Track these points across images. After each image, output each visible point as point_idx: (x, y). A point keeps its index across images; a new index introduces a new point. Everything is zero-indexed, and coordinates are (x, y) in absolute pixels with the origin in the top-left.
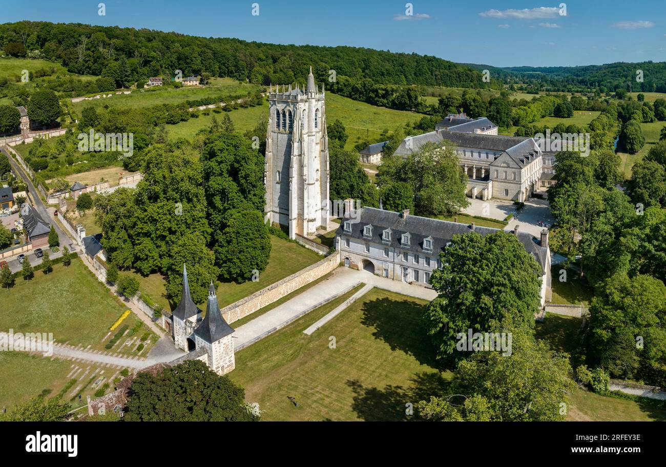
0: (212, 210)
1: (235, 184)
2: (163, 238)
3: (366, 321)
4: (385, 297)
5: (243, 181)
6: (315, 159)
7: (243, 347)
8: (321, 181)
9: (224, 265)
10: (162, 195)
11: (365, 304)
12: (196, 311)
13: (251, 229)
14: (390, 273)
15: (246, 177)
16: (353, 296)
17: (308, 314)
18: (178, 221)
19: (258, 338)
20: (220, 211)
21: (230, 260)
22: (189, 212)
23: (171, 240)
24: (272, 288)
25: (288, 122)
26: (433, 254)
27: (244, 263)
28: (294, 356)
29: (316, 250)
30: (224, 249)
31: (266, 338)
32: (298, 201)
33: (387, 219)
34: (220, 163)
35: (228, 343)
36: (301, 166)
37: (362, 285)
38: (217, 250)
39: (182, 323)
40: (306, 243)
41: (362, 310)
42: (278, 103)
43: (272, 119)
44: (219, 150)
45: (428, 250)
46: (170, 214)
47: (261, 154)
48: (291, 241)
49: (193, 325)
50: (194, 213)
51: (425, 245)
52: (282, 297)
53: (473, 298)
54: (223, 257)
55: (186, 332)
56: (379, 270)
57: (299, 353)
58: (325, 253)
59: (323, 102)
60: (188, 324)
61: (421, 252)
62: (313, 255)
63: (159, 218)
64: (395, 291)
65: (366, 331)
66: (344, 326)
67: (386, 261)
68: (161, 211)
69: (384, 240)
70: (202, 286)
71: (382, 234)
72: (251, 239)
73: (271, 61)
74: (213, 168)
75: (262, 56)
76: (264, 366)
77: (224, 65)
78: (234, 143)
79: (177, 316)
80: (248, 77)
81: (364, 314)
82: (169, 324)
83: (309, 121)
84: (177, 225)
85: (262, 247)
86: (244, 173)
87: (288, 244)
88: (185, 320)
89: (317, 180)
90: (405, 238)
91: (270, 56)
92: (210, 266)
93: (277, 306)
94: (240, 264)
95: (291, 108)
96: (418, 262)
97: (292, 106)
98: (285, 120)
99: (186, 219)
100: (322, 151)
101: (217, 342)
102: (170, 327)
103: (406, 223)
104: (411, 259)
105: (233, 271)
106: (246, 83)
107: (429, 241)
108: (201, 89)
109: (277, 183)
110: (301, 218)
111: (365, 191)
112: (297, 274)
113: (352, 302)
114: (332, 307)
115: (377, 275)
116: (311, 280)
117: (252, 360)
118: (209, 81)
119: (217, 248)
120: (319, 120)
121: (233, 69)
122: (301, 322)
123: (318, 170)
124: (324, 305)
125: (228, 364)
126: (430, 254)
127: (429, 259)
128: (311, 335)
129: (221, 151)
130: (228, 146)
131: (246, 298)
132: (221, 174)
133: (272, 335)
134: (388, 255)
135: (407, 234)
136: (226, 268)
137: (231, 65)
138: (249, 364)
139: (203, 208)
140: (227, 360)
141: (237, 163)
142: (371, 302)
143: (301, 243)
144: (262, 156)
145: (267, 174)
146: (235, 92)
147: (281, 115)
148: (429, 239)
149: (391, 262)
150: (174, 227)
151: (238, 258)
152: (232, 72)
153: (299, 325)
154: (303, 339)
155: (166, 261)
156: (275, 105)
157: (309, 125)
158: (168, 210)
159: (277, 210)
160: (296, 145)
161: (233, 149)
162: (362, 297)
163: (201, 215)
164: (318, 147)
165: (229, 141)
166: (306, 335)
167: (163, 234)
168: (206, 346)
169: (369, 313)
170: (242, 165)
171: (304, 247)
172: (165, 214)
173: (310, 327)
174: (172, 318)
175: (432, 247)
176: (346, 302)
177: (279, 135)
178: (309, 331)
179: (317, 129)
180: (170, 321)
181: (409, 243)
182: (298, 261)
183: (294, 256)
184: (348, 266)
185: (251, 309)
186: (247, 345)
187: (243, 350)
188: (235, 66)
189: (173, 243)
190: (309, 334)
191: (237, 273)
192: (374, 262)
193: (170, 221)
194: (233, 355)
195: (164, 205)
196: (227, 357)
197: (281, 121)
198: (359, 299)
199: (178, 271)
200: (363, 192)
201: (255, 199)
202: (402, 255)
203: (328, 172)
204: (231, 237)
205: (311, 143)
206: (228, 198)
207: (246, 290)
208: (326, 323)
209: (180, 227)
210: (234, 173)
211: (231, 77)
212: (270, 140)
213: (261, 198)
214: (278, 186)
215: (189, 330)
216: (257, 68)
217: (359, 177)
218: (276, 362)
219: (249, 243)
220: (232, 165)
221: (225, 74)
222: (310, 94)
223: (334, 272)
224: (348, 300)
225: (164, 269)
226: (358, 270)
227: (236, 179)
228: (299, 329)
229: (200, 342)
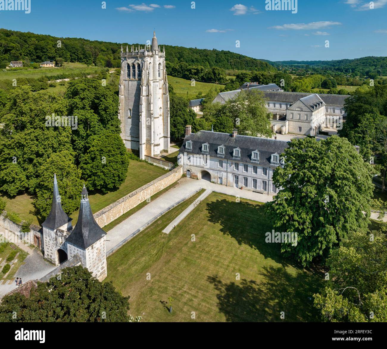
0: (76, 137)
1: (96, 115)
2: (31, 161)
3: (213, 219)
4: (223, 198)
5: (103, 113)
6: (159, 100)
7: (112, 252)
8: (163, 116)
9: (89, 179)
10: (28, 125)
11: (208, 204)
12: (67, 220)
13: (112, 147)
14: (224, 181)
15: (105, 110)
16: (198, 199)
17: (164, 215)
18: (45, 145)
19: (125, 240)
20: (83, 138)
21: (95, 174)
22: (55, 138)
23: (38, 162)
24: (133, 195)
25: (137, 72)
26: (260, 164)
27: (107, 175)
28: (158, 256)
29: (162, 166)
30: (89, 166)
31: (132, 240)
32: (146, 130)
33: (220, 138)
34: (83, 99)
35: (100, 248)
36: (149, 104)
37: (203, 190)
38: (82, 167)
39: (53, 233)
40: (154, 162)
41: (207, 209)
42: (129, 59)
43: (124, 71)
44: (81, 89)
45: (255, 160)
46: (37, 140)
47: (116, 95)
48: (141, 161)
49: (65, 234)
50: (60, 139)
51: (253, 157)
52: (140, 203)
53: (316, 192)
54: (88, 172)
55: (57, 243)
56: (214, 178)
57: (162, 252)
58: (169, 168)
59: (164, 58)
60: (59, 233)
61: (250, 162)
62: (161, 170)
63: (27, 143)
64: (230, 194)
65: (214, 227)
66: (195, 224)
67: (221, 171)
68: (29, 137)
69: (219, 154)
70: (70, 198)
71: (217, 150)
72: (113, 155)
73: (110, 52)
74: (77, 103)
75: (103, 48)
76: (134, 269)
77: (74, 54)
78: (94, 85)
79: (47, 227)
80: (94, 62)
81: (209, 213)
82: (38, 238)
83: (154, 71)
84: (44, 149)
85: (122, 162)
86: (103, 106)
87: (139, 163)
88: (55, 230)
89: (160, 115)
90: (236, 152)
91: (110, 49)
92: (77, 179)
93: (137, 211)
94: (103, 177)
95: (140, 61)
96: (247, 171)
97: (140, 60)
98: (134, 71)
99: (52, 144)
100: (164, 94)
101: (90, 248)
102: (39, 241)
103: (236, 141)
104: (241, 167)
105: (98, 183)
106: (93, 66)
107: (257, 154)
108: (57, 69)
109: (129, 118)
110: (149, 143)
111: (197, 124)
112: (152, 182)
113: (198, 203)
114: (183, 209)
115: (213, 182)
116: (162, 188)
117: (122, 264)
118: (63, 64)
119: (82, 165)
120: (161, 72)
121: (82, 56)
122: (159, 222)
123: (161, 108)
124: (176, 207)
125: (101, 271)
126: (257, 164)
127: (257, 168)
128: (170, 234)
129: (84, 90)
130: (89, 87)
131: (111, 205)
132: (83, 108)
133: (136, 237)
134: (222, 166)
135: (238, 149)
136: (91, 182)
137: (80, 53)
138: (120, 269)
139: (69, 134)
140: (100, 267)
141: (98, 99)
142: (213, 202)
143: (150, 162)
144: (117, 96)
145: (120, 111)
146: (85, 71)
147: (131, 68)
148: (256, 151)
149: (225, 172)
150: (41, 150)
151: (102, 172)
152: (81, 59)
153: (158, 226)
154: (163, 238)
155: (33, 182)
156: (126, 60)
157: (154, 73)
158: (35, 137)
159: (130, 139)
160: (144, 88)
161: (93, 89)
162: (205, 199)
163: (66, 139)
164: (161, 92)
165: (89, 84)
166: (165, 234)
167: (31, 157)
168: (79, 253)
169: (213, 212)
170: (101, 101)
171: (152, 165)
172: (32, 140)
173: (167, 227)
174: (41, 231)
175: (259, 158)
176: (193, 204)
177: (130, 82)
178: (168, 230)
179: (160, 78)
180: (39, 234)
181: (240, 155)
182: (150, 174)
183: (146, 171)
184: (189, 176)
185: (116, 214)
186: (116, 249)
187: (113, 255)
188: (83, 54)
189: (41, 165)
190: (168, 233)
191: (101, 185)
192: (210, 172)
193: (37, 146)
194: (105, 261)
195: (31, 132)
196: (100, 264)
197: (132, 72)
198: (203, 201)
199: (46, 186)
200: (195, 124)
201: (113, 128)
202: (234, 165)
203: (169, 109)
204: (95, 154)
205: (156, 87)
206: (90, 126)
207: (109, 199)
208: (180, 222)
209: (46, 151)
210: (95, 107)
211: (80, 62)
212: (122, 87)
213: (117, 127)
214: (130, 121)
215: (60, 240)
216: (100, 56)
217: (190, 115)
218: (143, 264)
219: (112, 158)
220: (93, 102)
221: (75, 60)
222: (154, 51)
223: (178, 182)
224: (194, 202)
225: (31, 190)
226: (197, 179)
227: (96, 111)
228: (158, 229)
229: (72, 250)
